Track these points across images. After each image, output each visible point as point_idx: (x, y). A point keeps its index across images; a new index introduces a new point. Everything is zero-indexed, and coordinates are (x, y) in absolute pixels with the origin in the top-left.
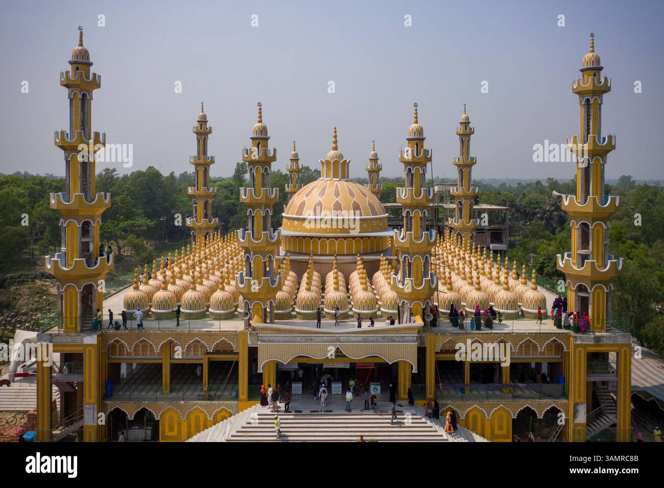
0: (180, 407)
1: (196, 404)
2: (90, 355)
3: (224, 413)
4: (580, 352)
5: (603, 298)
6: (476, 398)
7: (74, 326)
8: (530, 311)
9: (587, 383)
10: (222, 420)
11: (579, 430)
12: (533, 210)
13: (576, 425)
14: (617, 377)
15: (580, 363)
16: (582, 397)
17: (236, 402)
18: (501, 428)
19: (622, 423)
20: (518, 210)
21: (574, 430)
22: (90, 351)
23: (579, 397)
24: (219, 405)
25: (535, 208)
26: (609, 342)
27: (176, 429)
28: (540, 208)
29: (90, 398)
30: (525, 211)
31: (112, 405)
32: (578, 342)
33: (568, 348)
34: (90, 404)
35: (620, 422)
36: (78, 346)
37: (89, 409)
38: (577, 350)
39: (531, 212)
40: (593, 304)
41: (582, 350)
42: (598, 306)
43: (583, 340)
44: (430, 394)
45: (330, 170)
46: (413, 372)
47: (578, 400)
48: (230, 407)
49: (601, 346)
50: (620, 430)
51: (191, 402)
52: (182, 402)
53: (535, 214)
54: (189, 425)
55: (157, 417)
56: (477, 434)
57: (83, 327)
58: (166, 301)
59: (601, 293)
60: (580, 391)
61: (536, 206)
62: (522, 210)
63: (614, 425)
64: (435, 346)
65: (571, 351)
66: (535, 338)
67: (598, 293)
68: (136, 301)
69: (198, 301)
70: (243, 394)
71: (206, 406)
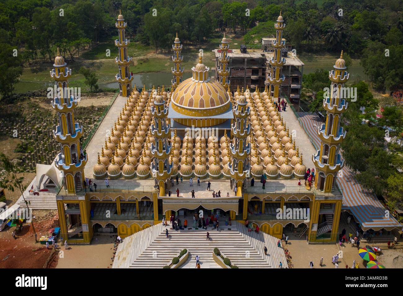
0: (127, 223)
1: (134, 222)
2: (82, 204)
3: (147, 225)
4: (317, 203)
5: (332, 179)
6: (267, 219)
7: (72, 190)
8: (297, 175)
9: (319, 215)
10: (147, 228)
11: (313, 234)
12: (327, 29)
13: (312, 232)
14: (334, 212)
15: (317, 207)
16: (316, 221)
17: (153, 221)
18: (277, 231)
19: (334, 231)
20: (317, 29)
21: (311, 234)
22: (82, 203)
23: (315, 221)
24: (145, 222)
25: (328, 28)
26: (332, 199)
27: (125, 231)
28: (331, 28)
29: (84, 221)
30: (321, 30)
31: (94, 222)
32: (317, 199)
33: (312, 200)
34: (85, 223)
35: (333, 231)
36: (76, 201)
37: (85, 225)
38: (316, 202)
39: (325, 31)
40: (327, 182)
41: (319, 202)
42: (329, 182)
43: (319, 198)
44: (245, 218)
45: (198, 76)
46: (236, 214)
47: (314, 222)
48: (150, 223)
49: (328, 201)
50: (332, 234)
51: (131, 221)
52: (127, 221)
53: (328, 32)
54: (131, 230)
55: (116, 226)
56: (265, 233)
57: (77, 190)
58: (115, 171)
59: (331, 177)
60: (315, 219)
61: (329, 27)
62: (319, 29)
63: (330, 232)
64: (248, 199)
65: (314, 201)
66: (296, 196)
67: (330, 177)
68: (100, 171)
69: (131, 171)
70: (156, 218)
71: (139, 223)
